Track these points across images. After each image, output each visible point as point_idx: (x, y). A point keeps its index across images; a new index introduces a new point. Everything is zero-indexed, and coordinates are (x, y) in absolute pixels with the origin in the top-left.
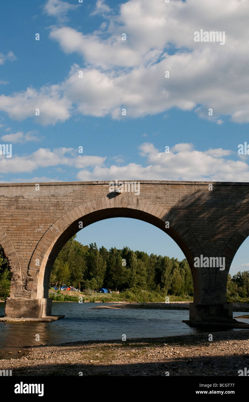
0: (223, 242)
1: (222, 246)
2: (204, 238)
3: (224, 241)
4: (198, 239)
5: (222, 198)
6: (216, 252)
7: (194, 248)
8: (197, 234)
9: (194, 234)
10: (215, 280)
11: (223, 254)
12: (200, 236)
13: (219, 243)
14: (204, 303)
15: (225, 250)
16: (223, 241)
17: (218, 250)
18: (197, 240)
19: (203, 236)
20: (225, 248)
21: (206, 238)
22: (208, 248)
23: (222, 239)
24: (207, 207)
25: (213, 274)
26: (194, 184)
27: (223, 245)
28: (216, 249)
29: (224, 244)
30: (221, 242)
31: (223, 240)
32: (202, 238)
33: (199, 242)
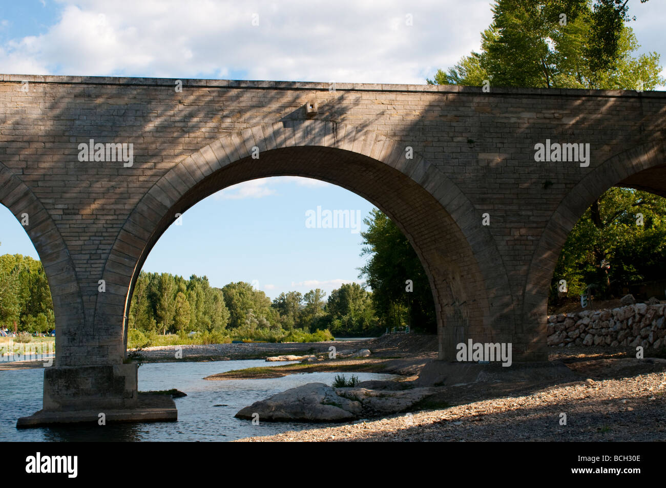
0: (113, 219)
1: (112, 228)
2: (68, 209)
3: (118, 215)
4: (52, 212)
5: (112, 115)
6: (97, 242)
7: (42, 235)
8: (50, 201)
9: (43, 201)
10: (96, 309)
11: (115, 247)
12: (56, 207)
13: (104, 222)
14: (66, 365)
15: (119, 237)
16: (115, 217)
17: (102, 238)
18: (50, 216)
19: (66, 207)
20: (119, 232)
21: (73, 209)
22: (77, 234)
23: (112, 212)
24: (74, 136)
25: (90, 296)
26: (43, 81)
27: (115, 226)
28: (97, 234)
29: (116, 224)
30: (110, 217)
31: (115, 215)
32: (63, 209)
33: (54, 221)
